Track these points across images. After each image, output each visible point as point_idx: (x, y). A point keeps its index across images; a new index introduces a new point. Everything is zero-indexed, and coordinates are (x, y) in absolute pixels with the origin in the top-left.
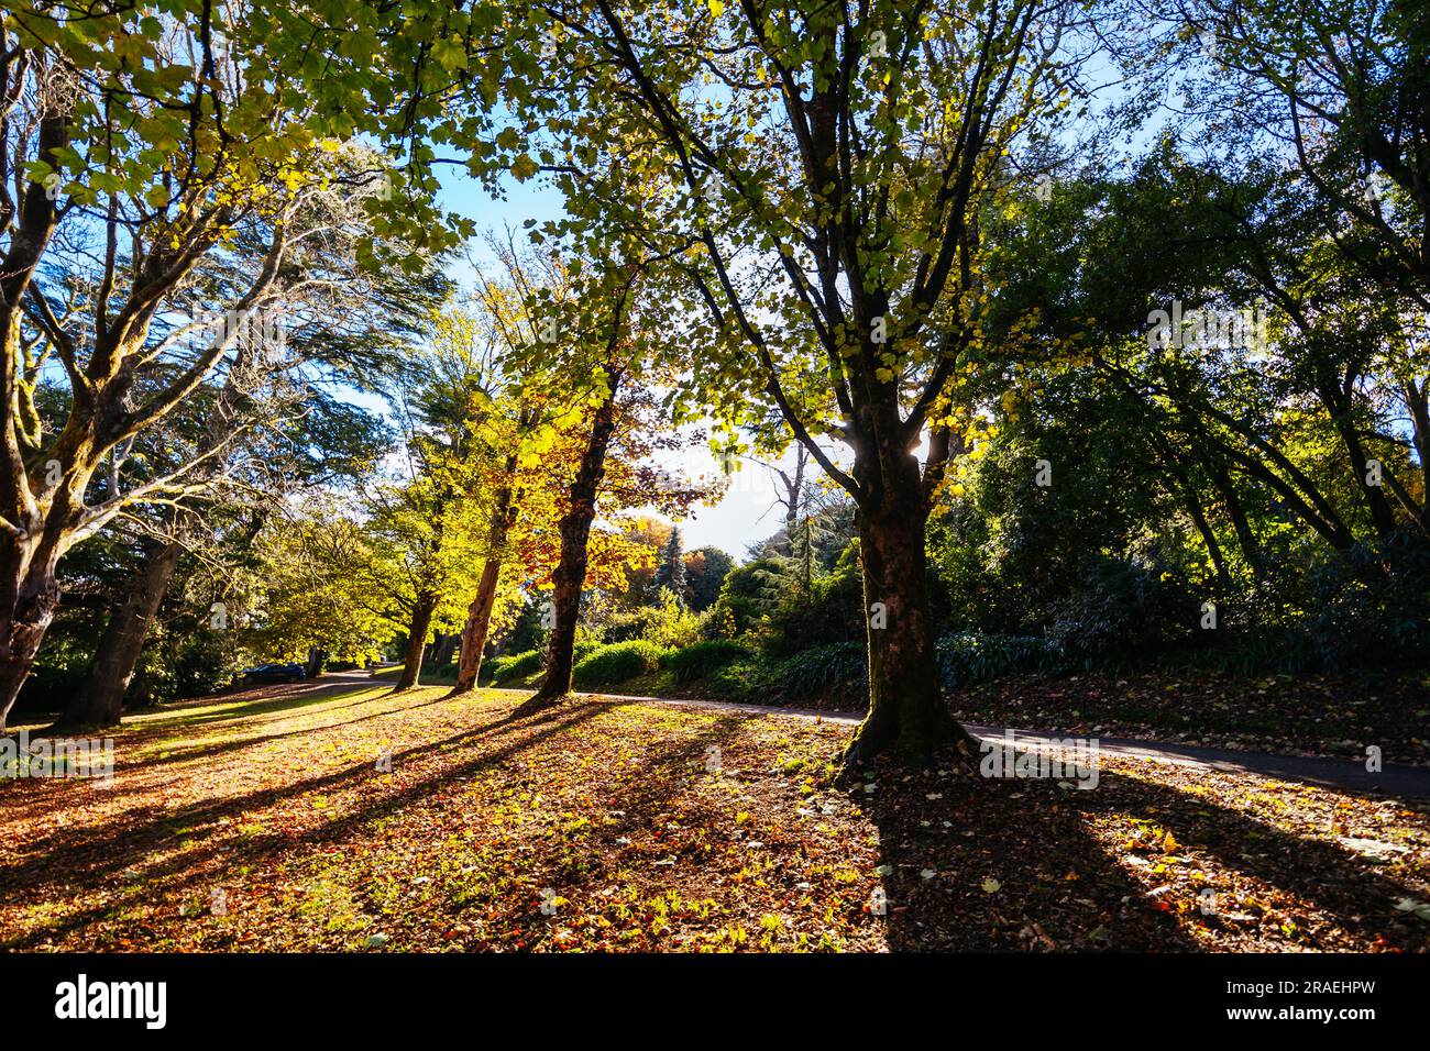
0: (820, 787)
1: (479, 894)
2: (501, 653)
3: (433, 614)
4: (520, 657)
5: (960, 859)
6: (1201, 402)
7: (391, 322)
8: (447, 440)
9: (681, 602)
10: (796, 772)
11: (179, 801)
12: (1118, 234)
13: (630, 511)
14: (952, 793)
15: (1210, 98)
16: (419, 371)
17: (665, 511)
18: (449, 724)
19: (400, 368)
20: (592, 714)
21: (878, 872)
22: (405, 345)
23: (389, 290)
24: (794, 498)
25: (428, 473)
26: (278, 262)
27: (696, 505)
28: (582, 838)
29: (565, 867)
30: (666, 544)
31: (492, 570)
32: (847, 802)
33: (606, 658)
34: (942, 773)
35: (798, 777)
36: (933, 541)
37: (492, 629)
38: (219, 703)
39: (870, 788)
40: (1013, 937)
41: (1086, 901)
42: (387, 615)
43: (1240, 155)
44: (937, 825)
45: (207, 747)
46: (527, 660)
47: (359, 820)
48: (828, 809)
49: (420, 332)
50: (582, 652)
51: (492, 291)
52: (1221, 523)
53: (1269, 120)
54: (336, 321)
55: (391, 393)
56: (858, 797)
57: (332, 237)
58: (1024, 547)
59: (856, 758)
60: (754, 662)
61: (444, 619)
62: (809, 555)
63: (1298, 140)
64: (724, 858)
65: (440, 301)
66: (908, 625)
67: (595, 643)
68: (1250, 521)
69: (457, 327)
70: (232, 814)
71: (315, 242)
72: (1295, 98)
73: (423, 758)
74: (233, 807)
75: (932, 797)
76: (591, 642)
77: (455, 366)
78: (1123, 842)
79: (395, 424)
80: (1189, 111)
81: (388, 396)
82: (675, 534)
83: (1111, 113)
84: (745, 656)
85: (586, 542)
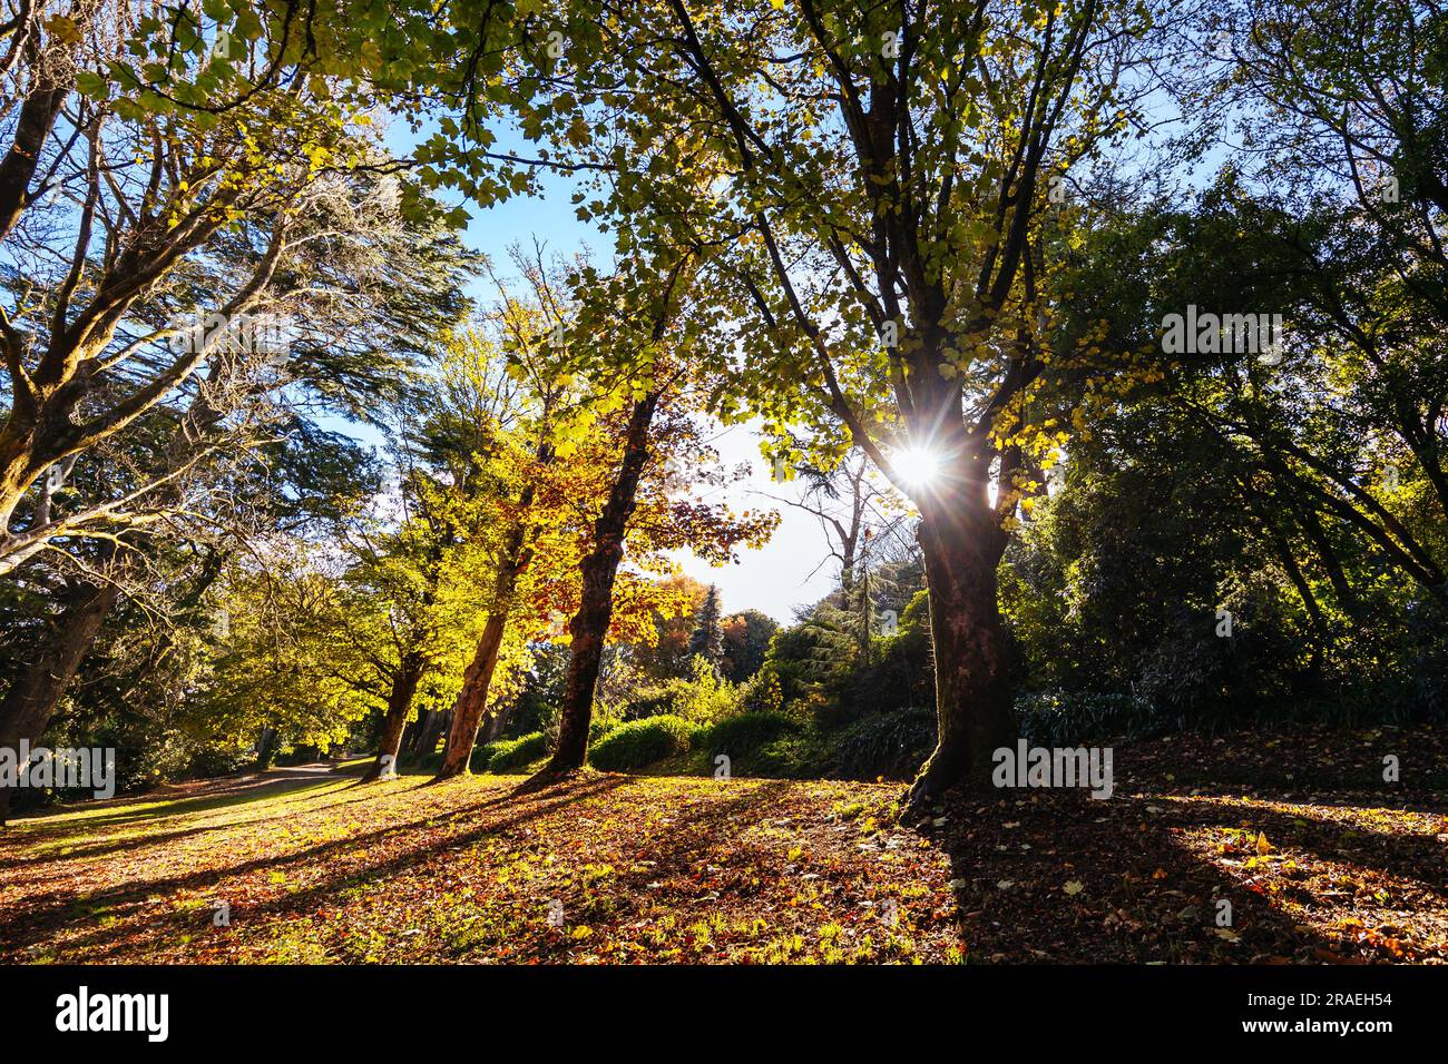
0: (883, 826)
1: (485, 937)
2: (499, 738)
3: (419, 684)
4: (521, 740)
5: (1041, 872)
6: (1284, 440)
7: (395, 342)
8: (449, 479)
9: (718, 674)
10: (857, 816)
11: (92, 888)
12: (1185, 265)
13: (663, 552)
14: (1030, 821)
15: (1269, 137)
16: (421, 398)
17: (703, 553)
18: (435, 805)
19: (402, 393)
20: (612, 787)
21: (950, 886)
22: (410, 369)
23: (397, 306)
24: (849, 551)
25: (426, 515)
26: (273, 266)
27: (739, 547)
28: (606, 885)
29: (587, 910)
30: (701, 607)
31: (496, 627)
32: (914, 837)
33: (626, 738)
34: (1019, 803)
35: (858, 820)
36: (1007, 595)
37: (491, 699)
38: (134, 802)
39: (939, 822)
40: (1096, 925)
41: (1174, 892)
42: (360, 685)
43: (1301, 193)
44: (1014, 848)
45: (122, 841)
46: (529, 744)
47: (329, 891)
48: (892, 843)
49: (428, 353)
50: (599, 732)
51: (515, 310)
52: (1315, 577)
53: (1328, 161)
54: (331, 339)
55: (387, 422)
56: (925, 831)
57: (338, 246)
58: (1105, 591)
59: (923, 794)
60: (803, 737)
61: (432, 692)
62: (868, 609)
63: (1355, 178)
64: (774, 890)
65: (451, 322)
66: (979, 646)
67: (614, 721)
68: (1346, 572)
69: (471, 350)
70: (164, 893)
71: (316, 250)
72: (1350, 139)
73: (405, 834)
74: (166, 887)
75: (1009, 825)
76: (609, 720)
77: (466, 394)
78: (1215, 848)
79: (390, 458)
80: (1248, 148)
81: (384, 427)
82: (712, 594)
83: (1171, 144)
84: (794, 730)
85: (611, 586)
